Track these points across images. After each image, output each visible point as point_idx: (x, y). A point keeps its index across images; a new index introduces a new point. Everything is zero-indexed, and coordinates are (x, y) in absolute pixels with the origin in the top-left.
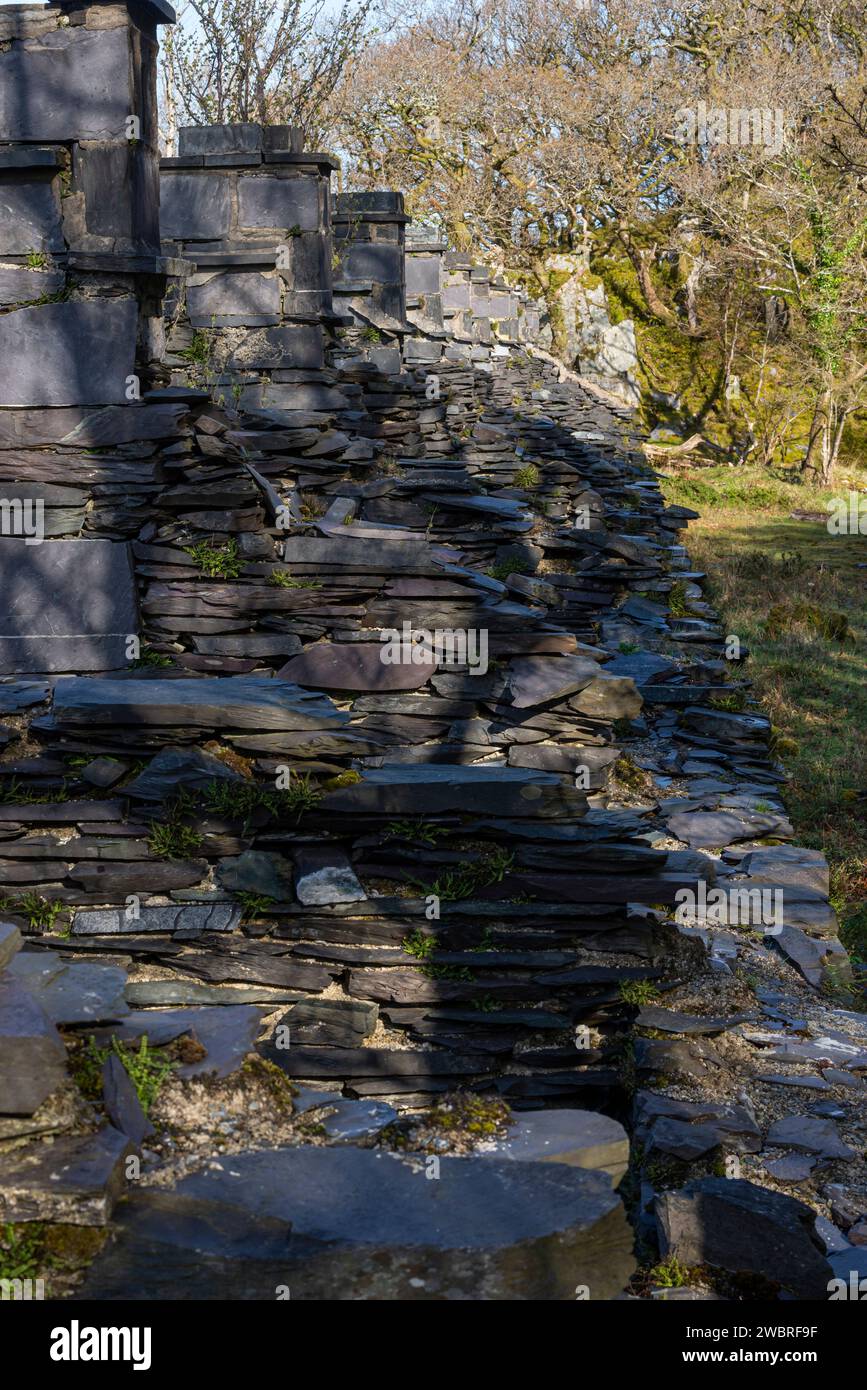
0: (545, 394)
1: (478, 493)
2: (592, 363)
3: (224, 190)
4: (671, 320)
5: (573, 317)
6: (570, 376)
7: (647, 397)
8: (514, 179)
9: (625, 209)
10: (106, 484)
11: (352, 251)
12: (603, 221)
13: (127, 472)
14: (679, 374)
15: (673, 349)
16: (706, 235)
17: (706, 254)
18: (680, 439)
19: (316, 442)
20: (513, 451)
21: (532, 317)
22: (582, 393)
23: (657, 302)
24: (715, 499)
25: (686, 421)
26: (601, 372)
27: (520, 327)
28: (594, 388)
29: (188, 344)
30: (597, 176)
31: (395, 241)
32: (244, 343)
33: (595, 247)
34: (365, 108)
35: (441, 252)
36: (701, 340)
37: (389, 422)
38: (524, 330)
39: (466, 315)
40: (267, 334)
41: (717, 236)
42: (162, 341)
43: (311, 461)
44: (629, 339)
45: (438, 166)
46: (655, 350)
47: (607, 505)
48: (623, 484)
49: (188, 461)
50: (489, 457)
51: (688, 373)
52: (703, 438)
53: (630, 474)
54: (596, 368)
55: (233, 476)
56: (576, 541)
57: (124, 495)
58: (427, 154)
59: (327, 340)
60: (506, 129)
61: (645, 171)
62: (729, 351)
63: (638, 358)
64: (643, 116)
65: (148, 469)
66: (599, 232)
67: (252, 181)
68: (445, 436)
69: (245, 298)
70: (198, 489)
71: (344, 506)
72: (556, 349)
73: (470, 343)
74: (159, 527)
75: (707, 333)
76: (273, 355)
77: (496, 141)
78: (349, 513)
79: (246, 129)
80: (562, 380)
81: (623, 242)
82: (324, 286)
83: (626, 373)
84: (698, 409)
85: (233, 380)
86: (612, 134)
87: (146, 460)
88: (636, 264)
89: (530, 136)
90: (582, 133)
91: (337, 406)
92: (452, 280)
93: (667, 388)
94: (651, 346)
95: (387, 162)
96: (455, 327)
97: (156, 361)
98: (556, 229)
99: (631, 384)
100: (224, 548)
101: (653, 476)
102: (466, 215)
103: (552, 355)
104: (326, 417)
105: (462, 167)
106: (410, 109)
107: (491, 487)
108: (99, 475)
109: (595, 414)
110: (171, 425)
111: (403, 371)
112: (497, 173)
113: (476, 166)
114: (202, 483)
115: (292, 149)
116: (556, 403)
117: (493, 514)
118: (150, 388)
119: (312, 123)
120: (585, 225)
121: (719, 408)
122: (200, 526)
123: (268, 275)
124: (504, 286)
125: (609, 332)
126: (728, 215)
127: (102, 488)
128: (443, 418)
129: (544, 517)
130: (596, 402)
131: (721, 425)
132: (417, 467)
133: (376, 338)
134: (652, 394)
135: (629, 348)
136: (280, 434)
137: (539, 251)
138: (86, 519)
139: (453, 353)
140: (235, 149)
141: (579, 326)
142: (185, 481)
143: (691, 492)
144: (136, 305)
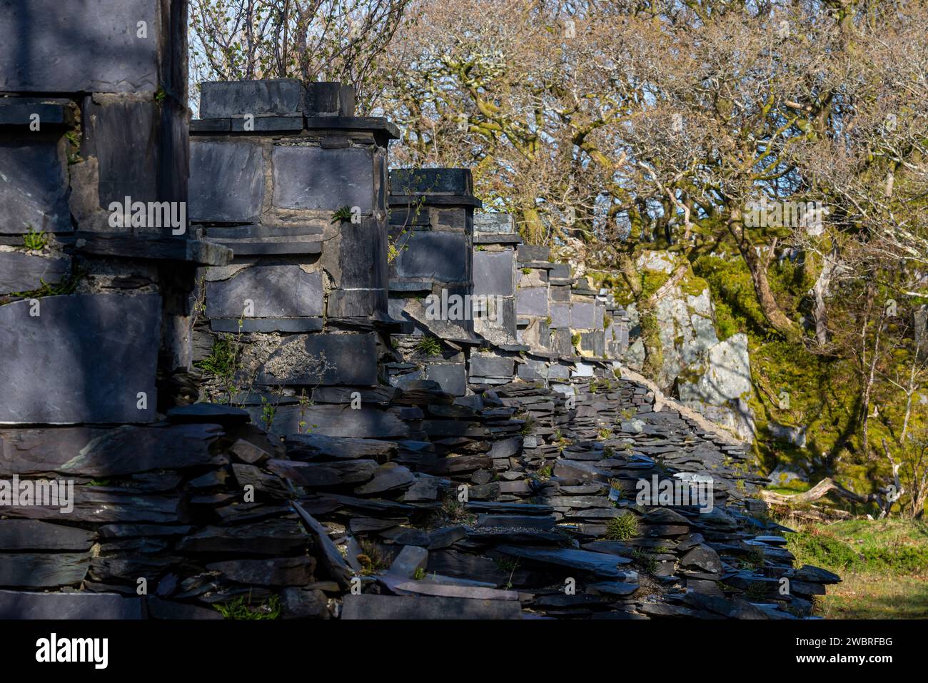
0: (638, 425)
1: (568, 545)
2: (695, 387)
3: (255, 161)
4: (794, 335)
5: (671, 330)
6: (668, 403)
7: (765, 431)
8: (598, 156)
9: (737, 194)
10: (118, 523)
11: (410, 241)
12: (709, 210)
13: (142, 509)
14: (804, 403)
15: (796, 371)
16: (840, 228)
17: (839, 251)
18: (805, 485)
19: (373, 477)
20: (607, 495)
21: (621, 328)
22: (684, 425)
23: (777, 312)
24: (850, 561)
25: (813, 462)
26: (706, 400)
27: (607, 341)
28: (699, 419)
29: (206, 352)
30: (702, 154)
31: (461, 229)
32: (277, 353)
33: (700, 242)
34: (414, 65)
35: (514, 244)
36: (831, 359)
37: (454, 456)
38: (610, 345)
39: (542, 324)
40: (307, 342)
41: (853, 230)
42: (189, 346)
43: (366, 501)
44: (742, 358)
45: (503, 140)
46: (774, 372)
47: (724, 565)
48: (741, 539)
49: (222, 497)
50: (576, 502)
51: (815, 401)
52: (835, 483)
53: (749, 526)
54: (699, 394)
55: (277, 515)
56: (691, 607)
57: (139, 537)
58: (490, 124)
59: (381, 351)
60: (589, 94)
61: (762, 148)
62: (868, 374)
63: (752, 381)
64: (760, 79)
65: (171, 505)
66: (704, 224)
67: (289, 150)
68: (521, 474)
69: (279, 296)
70: (233, 531)
71: (413, 556)
72: (649, 367)
73: (548, 360)
74: (183, 578)
75: (840, 351)
76: (313, 369)
77: (577, 109)
78: (420, 565)
79: (284, 86)
80: (658, 408)
81: (735, 236)
82: (377, 283)
83: (737, 400)
84: (828, 447)
85: (263, 399)
86: (721, 101)
87: (169, 494)
88: (751, 263)
89: (618, 102)
90: (684, 99)
91: (393, 433)
92: (526, 280)
93: (789, 420)
94: (769, 366)
95: (441, 133)
96: (529, 338)
97: (183, 371)
98: (650, 220)
99: (744, 415)
100: (264, 607)
101: (777, 530)
102: (538, 200)
103: (646, 377)
104: (385, 446)
105: (534, 140)
106: (469, 68)
107: (584, 539)
108: (108, 512)
109: (700, 451)
110: (201, 451)
111: (469, 393)
112: (576, 149)
113: (550, 140)
114: (236, 524)
115: (341, 111)
116: (653, 436)
117: (588, 572)
118: (173, 404)
119: (364, 80)
120: (688, 215)
121: (855, 445)
122: (233, 578)
123: (309, 268)
124: (587, 289)
125: (717, 349)
126: (867, 203)
127: (112, 528)
128: (519, 451)
129: (651, 577)
130: (700, 436)
131: (857, 467)
132: (491, 512)
133: (436, 352)
134: (770, 427)
135: (742, 370)
136: (328, 467)
137: (629, 247)
138: (91, 568)
139: (526, 371)
140: (271, 110)
141: (679, 342)
142: (217, 521)
143: (820, 551)
144: (160, 299)
